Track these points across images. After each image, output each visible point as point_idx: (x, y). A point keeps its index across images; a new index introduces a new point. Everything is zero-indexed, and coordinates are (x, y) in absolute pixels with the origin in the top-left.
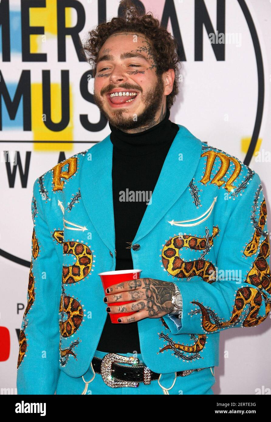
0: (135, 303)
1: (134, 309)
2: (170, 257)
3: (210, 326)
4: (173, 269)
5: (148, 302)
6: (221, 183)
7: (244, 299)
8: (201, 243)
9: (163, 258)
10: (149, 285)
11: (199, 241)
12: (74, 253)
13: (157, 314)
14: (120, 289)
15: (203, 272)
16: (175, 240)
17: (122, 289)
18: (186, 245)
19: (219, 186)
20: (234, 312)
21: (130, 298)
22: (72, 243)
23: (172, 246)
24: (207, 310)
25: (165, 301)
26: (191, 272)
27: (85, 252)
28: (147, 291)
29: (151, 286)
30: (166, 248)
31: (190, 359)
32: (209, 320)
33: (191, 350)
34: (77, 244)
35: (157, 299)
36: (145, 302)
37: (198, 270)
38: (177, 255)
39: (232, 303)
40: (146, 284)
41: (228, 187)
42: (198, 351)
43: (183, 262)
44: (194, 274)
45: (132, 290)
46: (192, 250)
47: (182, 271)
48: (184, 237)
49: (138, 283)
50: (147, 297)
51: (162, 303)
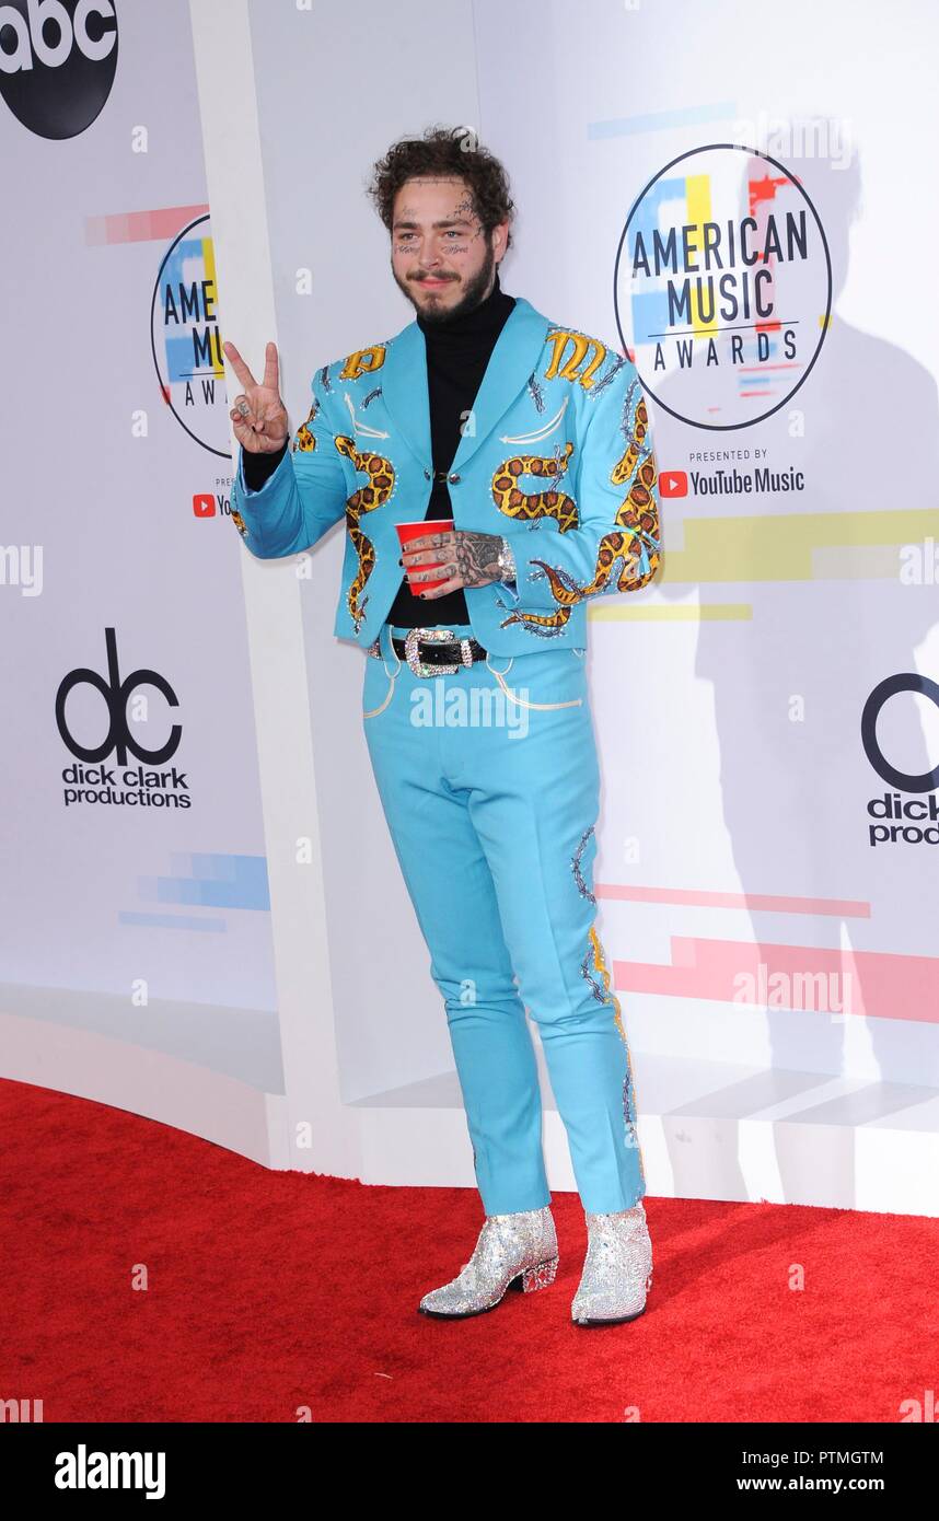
0: (442, 568)
1: (441, 577)
2: (505, 489)
3: (566, 597)
4: (511, 507)
5: (461, 566)
6: (574, 375)
7: (613, 551)
8: (549, 466)
9: (494, 492)
10: (462, 540)
11: (546, 463)
12: (367, 470)
13: (477, 583)
14: (419, 546)
15: (556, 510)
16: (510, 465)
17: (423, 547)
18: (527, 470)
19: (571, 381)
20: (598, 569)
21: (433, 560)
22: (366, 457)
23: (507, 474)
24: (555, 571)
25: (487, 564)
26: (538, 510)
27: (383, 469)
28: (458, 549)
29: (466, 542)
30: (498, 477)
31: (550, 634)
32: (562, 586)
33: (549, 622)
34: (372, 457)
35: (474, 560)
36: (457, 565)
37: (548, 508)
38: (514, 486)
39: (596, 561)
40: (457, 539)
41: (584, 382)
42: (560, 625)
43: (524, 496)
44: (542, 514)
45: (435, 548)
46: (535, 477)
47: (522, 510)
48: (524, 459)
49: (445, 538)
50: (459, 557)
51: (482, 567)
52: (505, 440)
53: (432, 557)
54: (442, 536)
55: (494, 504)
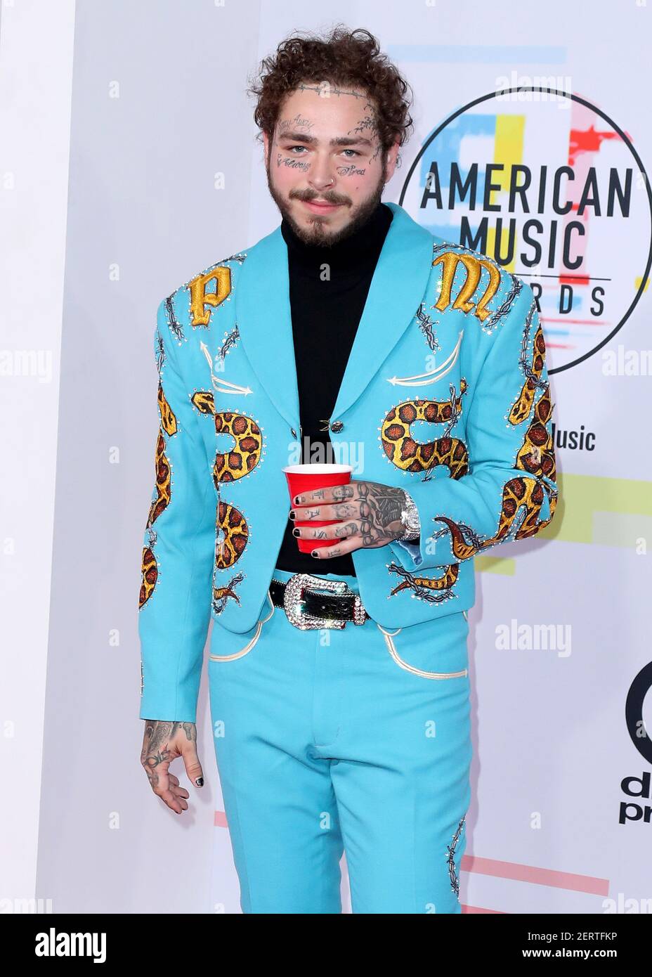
0: (341, 526)
1: (340, 535)
2: (396, 439)
3: (466, 550)
4: (403, 459)
5: (363, 524)
6: (468, 307)
7: (516, 499)
8: (444, 410)
9: (384, 442)
10: (366, 495)
11: (441, 407)
12: (231, 431)
13: (376, 543)
14: (317, 499)
15: (449, 457)
16: (400, 410)
17: (321, 500)
18: (420, 416)
19: (466, 313)
20: (502, 521)
21: (333, 517)
22: (228, 417)
23: (397, 421)
24: (458, 527)
25: (389, 522)
26: (431, 460)
27: (249, 430)
28: (362, 505)
29: (370, 497)
30: (388, 424)
31: (440, 599)
32: (464, 541)
33: (441, 585)
34: (235, 416)
35: (378, 518)
36: (359, 524)
37: (441, 456)
38: (406, 435)
39: (499, 512)
40: (361, 494)
41: (480, 313)
42: (449, 585)
43: (418, 445)
44: (436, 462)
45: (337, 502)
46: (430, 424)
47: (416, 461)
48: (416, 403)
49: (347, 492)
50: (362, 515)
51: (385, 525)
52: (394, 381)
53: (332, 513)
54: (344, 490)
55: (384, 456)
